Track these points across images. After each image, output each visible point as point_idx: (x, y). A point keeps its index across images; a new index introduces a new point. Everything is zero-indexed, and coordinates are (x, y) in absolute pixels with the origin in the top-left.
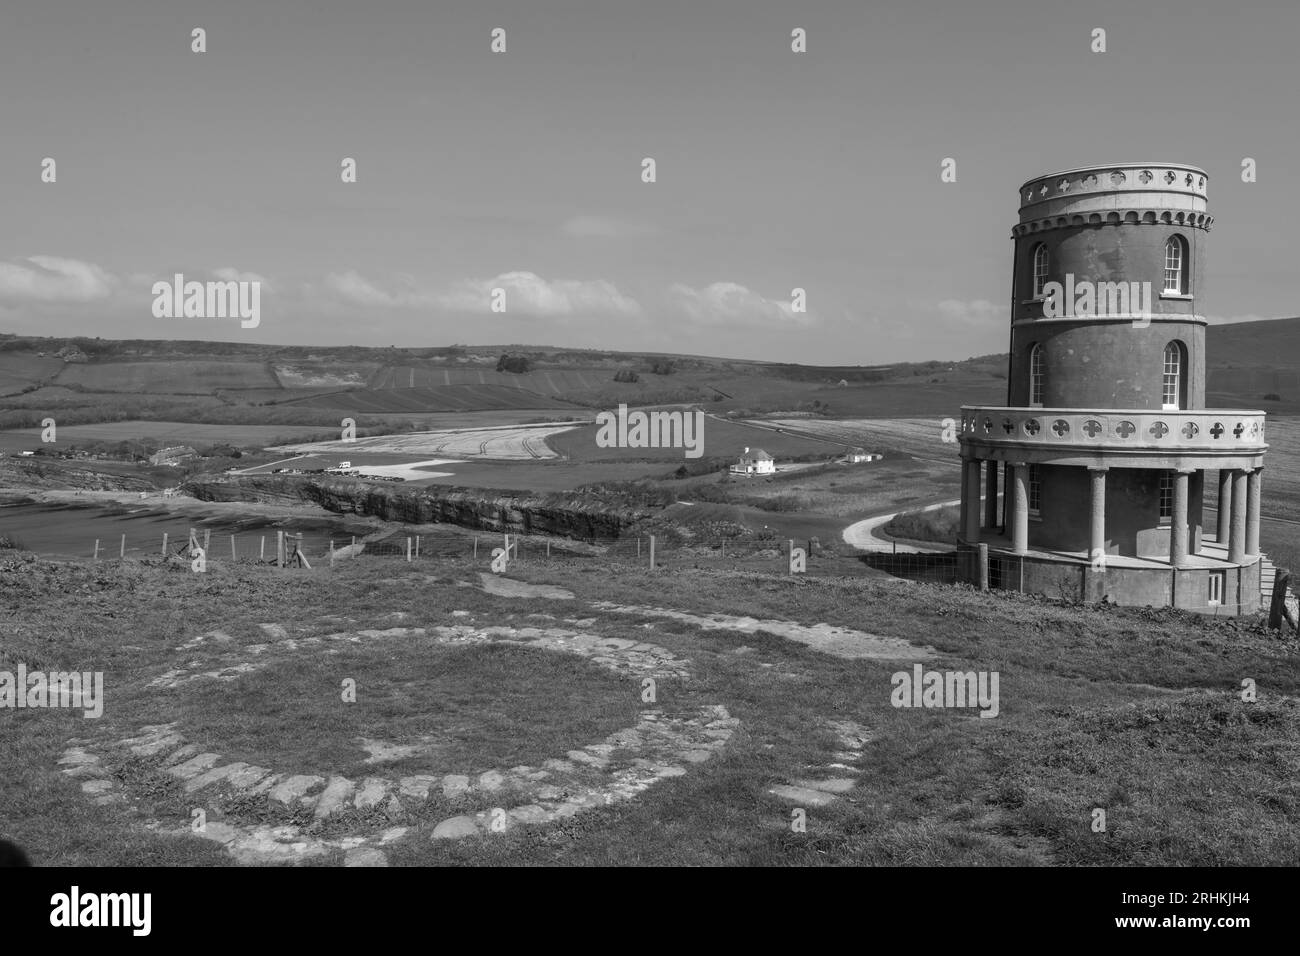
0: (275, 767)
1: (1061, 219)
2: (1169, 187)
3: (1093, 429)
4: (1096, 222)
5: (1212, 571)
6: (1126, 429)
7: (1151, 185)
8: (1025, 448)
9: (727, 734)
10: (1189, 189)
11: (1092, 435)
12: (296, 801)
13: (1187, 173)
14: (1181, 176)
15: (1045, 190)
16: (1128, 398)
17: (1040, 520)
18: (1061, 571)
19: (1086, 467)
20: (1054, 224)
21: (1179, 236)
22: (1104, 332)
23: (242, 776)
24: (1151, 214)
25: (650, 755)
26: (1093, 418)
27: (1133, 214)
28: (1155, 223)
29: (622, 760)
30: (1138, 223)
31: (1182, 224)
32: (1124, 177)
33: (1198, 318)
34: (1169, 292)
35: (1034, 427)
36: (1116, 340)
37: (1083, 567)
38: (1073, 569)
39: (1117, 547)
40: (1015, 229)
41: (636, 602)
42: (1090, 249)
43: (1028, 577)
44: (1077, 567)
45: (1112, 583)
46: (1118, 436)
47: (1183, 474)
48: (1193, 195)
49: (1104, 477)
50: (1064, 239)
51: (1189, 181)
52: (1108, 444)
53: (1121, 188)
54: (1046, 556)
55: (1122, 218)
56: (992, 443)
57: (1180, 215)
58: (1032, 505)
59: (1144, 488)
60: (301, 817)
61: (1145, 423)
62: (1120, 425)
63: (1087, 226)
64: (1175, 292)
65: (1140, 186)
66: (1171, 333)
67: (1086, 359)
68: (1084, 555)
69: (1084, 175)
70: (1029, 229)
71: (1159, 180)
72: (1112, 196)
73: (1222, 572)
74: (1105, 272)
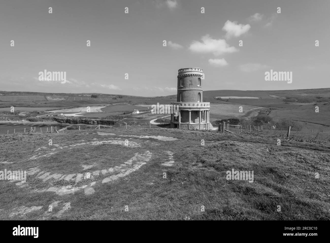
0: (64, 173)
1: (184, 75)
2: (198, 71)
3: (189, 105)
4: (189, 75)
5: (204, 124)
6: (193, 105)
8: (180, 108)
9: (151, 156)
10: (200, 72)
12: (71, 180)
14: (199, 70)
15: (182, 71)
16: (193, 101)
17: (182, 118)
18: (185, 125)
19: (188, 110)
20: (183, 76)
21: (199, 78)
22: (190, 91)
23: (57, 176)
24: (196, 75)
25: (139, 161)
27: (194, 75)
28: (196, 76)
29: (134, 163)
30: (194, 76)
32: (192, 69)
33: (202, 90)
35: (181, 105)
37: (188, 125)
40: (178, 76)
41: (127, 135)
42: (188, 79)
43: (181, 126)
45: (192, 127)
46: (192, 106)
47: (201, 111)
49: (191, 112)
50: (185, 78)
54: (183, 123)
55: (192, 75)
57: (200, 75)
58: (181, 116)
59: (195, 113)
60: (72, 183)
61: (196, 104)
63: (188, 76)
64: (199, 86)
65: (194, 71)
66: (199, 91)
67: (188, 95)
68: (188, 123)
69: (187, 69)
70: (180, 76)
71: (197, 70)
72: (191, 72)
73: (205, 124)
74: (190, 83)
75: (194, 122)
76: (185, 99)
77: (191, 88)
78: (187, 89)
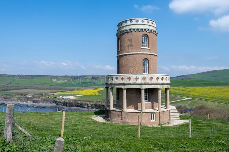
1: (121, 32)
2: (143, 23)
3: (123, 79)
4: (127, 32)
5: (151, 113)
6: (129, 79)
7: (138, 23)
8: (111, 84)
10: (148, 24)
11: (123, 80)
13: (147, 20)
18: (118, 113)
19: (121, 88)
21: (146, 35)
22: (129, 57)
24: (138, 29)
26: (123, 76)
27: (134, 29)
28: (139, 31)
30: (135, 32)
31: (146, 32)
32: (132, 21)
33: (152, 53)
34: (143, 47)
35: (113, 79)
36: (132, 58)
37: (122, 112)
38: (120, 113)
39: (134, 107)
42: (126, 38)
43: (112, 114)
45: (127, 116)
46: (128, 80)
47: (143, 89)
48: (149, 25)
49: (126, 90)
50: (122, 36)
51: (148, 22)
52: (126, 82)
53: (132, 24)
55: (132, 31)
56: (107, 83)
57: (145, 30)
59: (138, 93)
61: (134, 77)
63: (125, 33)
65: (136, 23)
67: (126, 63)
68: (122, 109)
69: (126, 22)
71: (140, 22)
72: (130, 26)
73: (155, 113)
74: (129, 43)
75: (136, 108)
76: (122, 69)
77: (131, 51)
78: (125, 53)
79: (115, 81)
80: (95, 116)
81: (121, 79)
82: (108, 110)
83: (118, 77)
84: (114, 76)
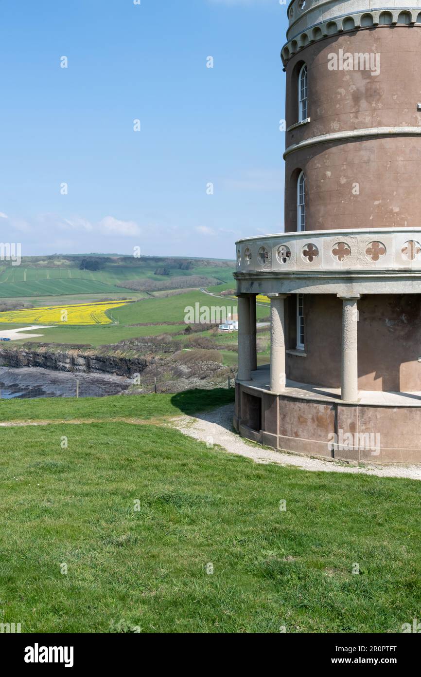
1: (317, 30)
3: (341, 251)
4: (350, 27)
6: (376, 250)
8: (279, 277)
11: (341, 258)
16: (386, 220)
17: (305, 355)
18: (315, 411)
19: (336, 294)
22: (360, 150)
24: (406, 15)
26: (342, 239)
27: (386, 14)
36: (372, 157)
37: (335, 405)
38: (326, 409)
39: (380, 380)
43: (284, 417)
44: (331, 407)
45: (365, 423)
46: (369, 258)
49: (356, 304)
50: (320, 51)
52: (358, 267)
55: (376, 20)
56: (250, 274)
62: (370, 246)
63: (341, 33)
67: (343, 181)
68: (337, 391)
70: (293, 49)
75: (393, 387)
76: (320, 210)
77: (368, 119)
78: (340, 130)
79: (299, 264)
80: (187, 418)
81: (335, 252)
82: (256, 395)
83: (318, 242)
84: (294, 242)
